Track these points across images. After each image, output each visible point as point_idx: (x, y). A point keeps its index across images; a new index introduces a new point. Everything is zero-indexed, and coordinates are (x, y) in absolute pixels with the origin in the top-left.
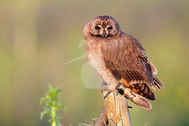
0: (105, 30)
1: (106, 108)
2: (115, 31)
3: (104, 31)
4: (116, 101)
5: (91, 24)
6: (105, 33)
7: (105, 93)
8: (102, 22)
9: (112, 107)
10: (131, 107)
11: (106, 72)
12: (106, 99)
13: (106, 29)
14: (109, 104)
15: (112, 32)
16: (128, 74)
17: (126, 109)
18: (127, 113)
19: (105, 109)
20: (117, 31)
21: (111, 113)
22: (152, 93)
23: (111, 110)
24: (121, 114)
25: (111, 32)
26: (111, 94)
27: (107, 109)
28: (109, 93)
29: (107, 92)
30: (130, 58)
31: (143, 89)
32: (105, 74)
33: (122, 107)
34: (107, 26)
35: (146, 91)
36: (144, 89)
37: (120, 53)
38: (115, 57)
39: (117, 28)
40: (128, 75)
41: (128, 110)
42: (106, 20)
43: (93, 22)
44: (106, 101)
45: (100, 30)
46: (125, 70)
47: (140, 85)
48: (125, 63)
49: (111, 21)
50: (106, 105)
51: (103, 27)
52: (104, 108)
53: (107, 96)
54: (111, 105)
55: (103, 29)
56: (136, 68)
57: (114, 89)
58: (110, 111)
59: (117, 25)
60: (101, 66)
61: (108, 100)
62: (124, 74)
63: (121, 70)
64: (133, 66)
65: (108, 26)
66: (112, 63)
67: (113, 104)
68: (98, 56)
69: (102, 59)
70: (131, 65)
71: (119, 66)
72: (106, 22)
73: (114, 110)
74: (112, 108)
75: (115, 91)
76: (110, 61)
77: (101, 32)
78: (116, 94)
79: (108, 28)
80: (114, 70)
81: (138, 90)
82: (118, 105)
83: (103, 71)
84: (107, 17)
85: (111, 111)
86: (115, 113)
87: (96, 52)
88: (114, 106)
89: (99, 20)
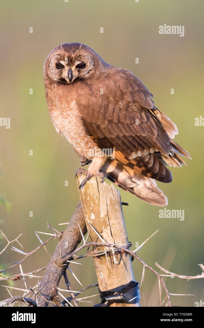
0: (71, 69)
1: (83, 204)
2: (91, 70)
3: (70, 71)
4: (101, 193)
5: (49, 60)
6: (71, 74)
7: (81, 179)
8: (67, 54)
9: (94, 203)
10: (126, 204)
11: (84, 141)
12: (83, 190)
13: (73, 68)
14: (88, 199)
15: (84, 73)
16: (126, 141)
17: (117, 207)
18: (119, 215)
19: (80, 207)
20: (93, 71)
21: (92, 214)
22: (167, 171)
23: (91, 208)
24: (109, 216)
25: (82, 74)
26: (93, 181)
27: (84, 207)
28: (89, 179)
29: (85, 177)
30: (128, 114)
31: (151, 165)
32: (82, 145)
33: (111, 203)
34: (74, 62)
35: (157, 167)
36: (154, 165)
37: (111, 107)
38: (101, 116)
39: (94, 65)
40: (126, 143)
41: (122, 209)
42: (74, 52)
43: (52, 55)
44: (83, 192)
45: (63, 70)
46: (121, 135)
47: (147, 160)
48: (120, 125)
49: (83, 53)
50: (82, 199)
51: (68, 65)
52: (80, 205)
53: (85, 183)
54: (92, 200)
55: (69, 68)
56: (139, 131)
57: (98, 173)
58: (90, 210)
59: (95, 60)
60: (75, 131)
61: (86, 191)
62: (120, 142)
63: (113, 137)
64: (134, 128)
65: (77, 63)
66: (98, 127)
67: (95, 197)
68: (71, 115)
69: (78, 119)
70: (131, 126)
71: (110, 131)
72: (73, 56)
73: (96, 209)
74: (92, 205)
75: (99, 175)
76: (94, 124)
77: (65, 74)
78: (101, 180)
79: (78, 66)
80: (101, 137)
81: (143, 168)
82: (104, 199)
83: (79, 140)
84: (76, 46)
85: (92, 211)
86: (98, 215)
87: (69, 107)
88: (97, 202)
89: (62, 52)
